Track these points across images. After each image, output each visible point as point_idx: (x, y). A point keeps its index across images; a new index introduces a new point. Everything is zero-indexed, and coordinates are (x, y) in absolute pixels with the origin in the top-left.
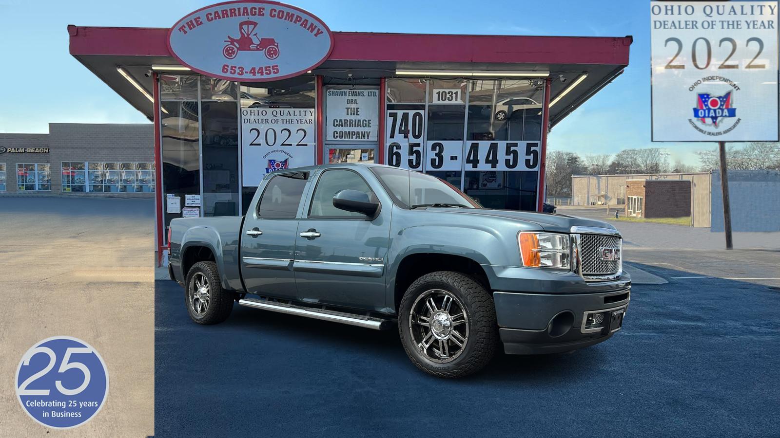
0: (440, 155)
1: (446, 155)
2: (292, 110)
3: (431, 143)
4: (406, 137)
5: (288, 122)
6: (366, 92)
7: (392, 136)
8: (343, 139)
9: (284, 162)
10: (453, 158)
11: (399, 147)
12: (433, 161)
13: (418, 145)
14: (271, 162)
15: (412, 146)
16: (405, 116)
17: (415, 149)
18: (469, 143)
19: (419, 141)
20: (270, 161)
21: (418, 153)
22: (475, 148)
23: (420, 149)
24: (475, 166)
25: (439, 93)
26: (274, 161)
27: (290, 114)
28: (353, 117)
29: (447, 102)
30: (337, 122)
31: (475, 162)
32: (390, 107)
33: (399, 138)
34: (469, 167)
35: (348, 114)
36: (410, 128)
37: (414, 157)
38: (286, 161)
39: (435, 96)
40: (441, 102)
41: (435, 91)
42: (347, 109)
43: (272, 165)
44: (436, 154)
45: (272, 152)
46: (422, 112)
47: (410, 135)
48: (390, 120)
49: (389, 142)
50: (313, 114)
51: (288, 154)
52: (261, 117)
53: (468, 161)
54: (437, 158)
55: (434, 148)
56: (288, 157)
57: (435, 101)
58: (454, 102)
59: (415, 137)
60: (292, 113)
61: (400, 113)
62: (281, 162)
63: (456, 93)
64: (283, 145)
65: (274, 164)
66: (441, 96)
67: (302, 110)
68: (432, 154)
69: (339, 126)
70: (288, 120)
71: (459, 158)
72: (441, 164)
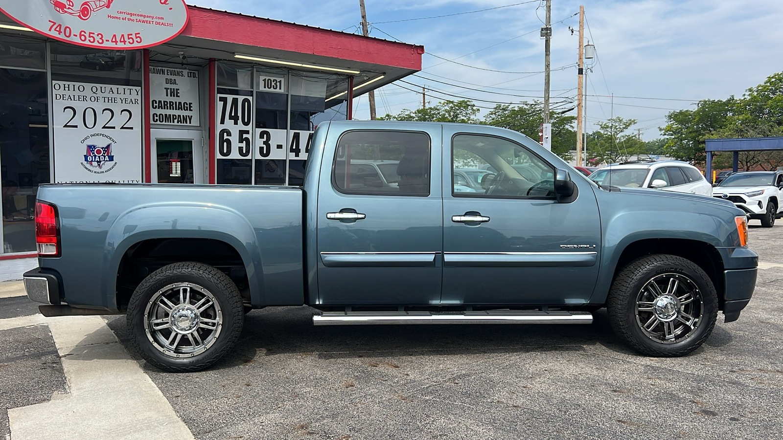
0: (267, 143)
1: (273, 144)
2: (114, 87)
3: (260, 130)
4: (236, 123)
5: (110, 101)
6: (185, 72)
7: (222, 122)
8: (164, 123)
9: (106, 148)
10: (279, 147)
11: (229, 134)
12: (261, 149)
13: (247, 132)
14: (91, 148)
15: (242, 132)
16: (235, 101)
17: (245, 136)
18: (292, 132)
19: (249, 128)
20: (89, 147)
21: (247, 140)
22: (296, 137)
23: (249, 136)
24: (297, 155)
25: (264, 80)
26: (94, 146)
27: (112, 91)
28: (174, 99)
29: (272, 90)
30: (156, 103)
31: (297, 151)
32: (220, 91)
33: (229, 124)
34: (292, 156)
35: (167, 95)
36: (240, 114)
37: (244, 145)
38: (108, 146)
39: (262, 84)
40: (267, 89)
41: (262, 78)
42: (167, 89)
43: (92, 151)
44: (264, 142)
45: (92, 136)
46: (250, 98)
47: (240, 121)
48: (220, 105)
49: (219, 127)
50: (140, 93)
51: (110, 138)
52: (77, 93)
53: (292, 150)
54: (265, 146)
55: (261, 137)
56: (110, 142)
57: (262, 88)
58: (278, 90)
59: (246, 124)
60: (115, 91)
61: (230, 98)
62: (102, 148)
63: (280, 82)
64: (104, 127)
65: (94, 151)
66: (268, 84)
67: (127, 87)
68: (259, 143)
69: (159, 108)
70: (110, 99)
71: (284, 147)
72: (268, 154)
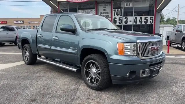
0: (127, 20)
3: (124, 17)
4: (118, 16)
6: (108, 5)
10: (130, 21)
11: (116, 18)
12: (125, 22)
13: (121, 18)
15: (119, 18)
16: (118, 10)
18: (135, 17)
21: (121, 20)
25: (126, 4)
29: (129, 6)
30: (101, 13)
31: (136, 22)
32: (114, 8)
33: (116, 16)
34: (135, 24)
35: (104, 10)
36: (119, 13)
40: (127, 6)
41: (125, 3)
46: (122, 9)
48: (114, 11)
49: (114, 17)
50: (95, 11)
52: (82, 12)
53: (134, 22)
55: (125, 19)
57: (125, 6)
58: (130, 6)
59: (121, 16)
60: (90, 11)
61: (116, 10)
63: (131, 4)
66: (127, 5)
67: (92, 10)
71: (132, 21)
72: (127, 23)
